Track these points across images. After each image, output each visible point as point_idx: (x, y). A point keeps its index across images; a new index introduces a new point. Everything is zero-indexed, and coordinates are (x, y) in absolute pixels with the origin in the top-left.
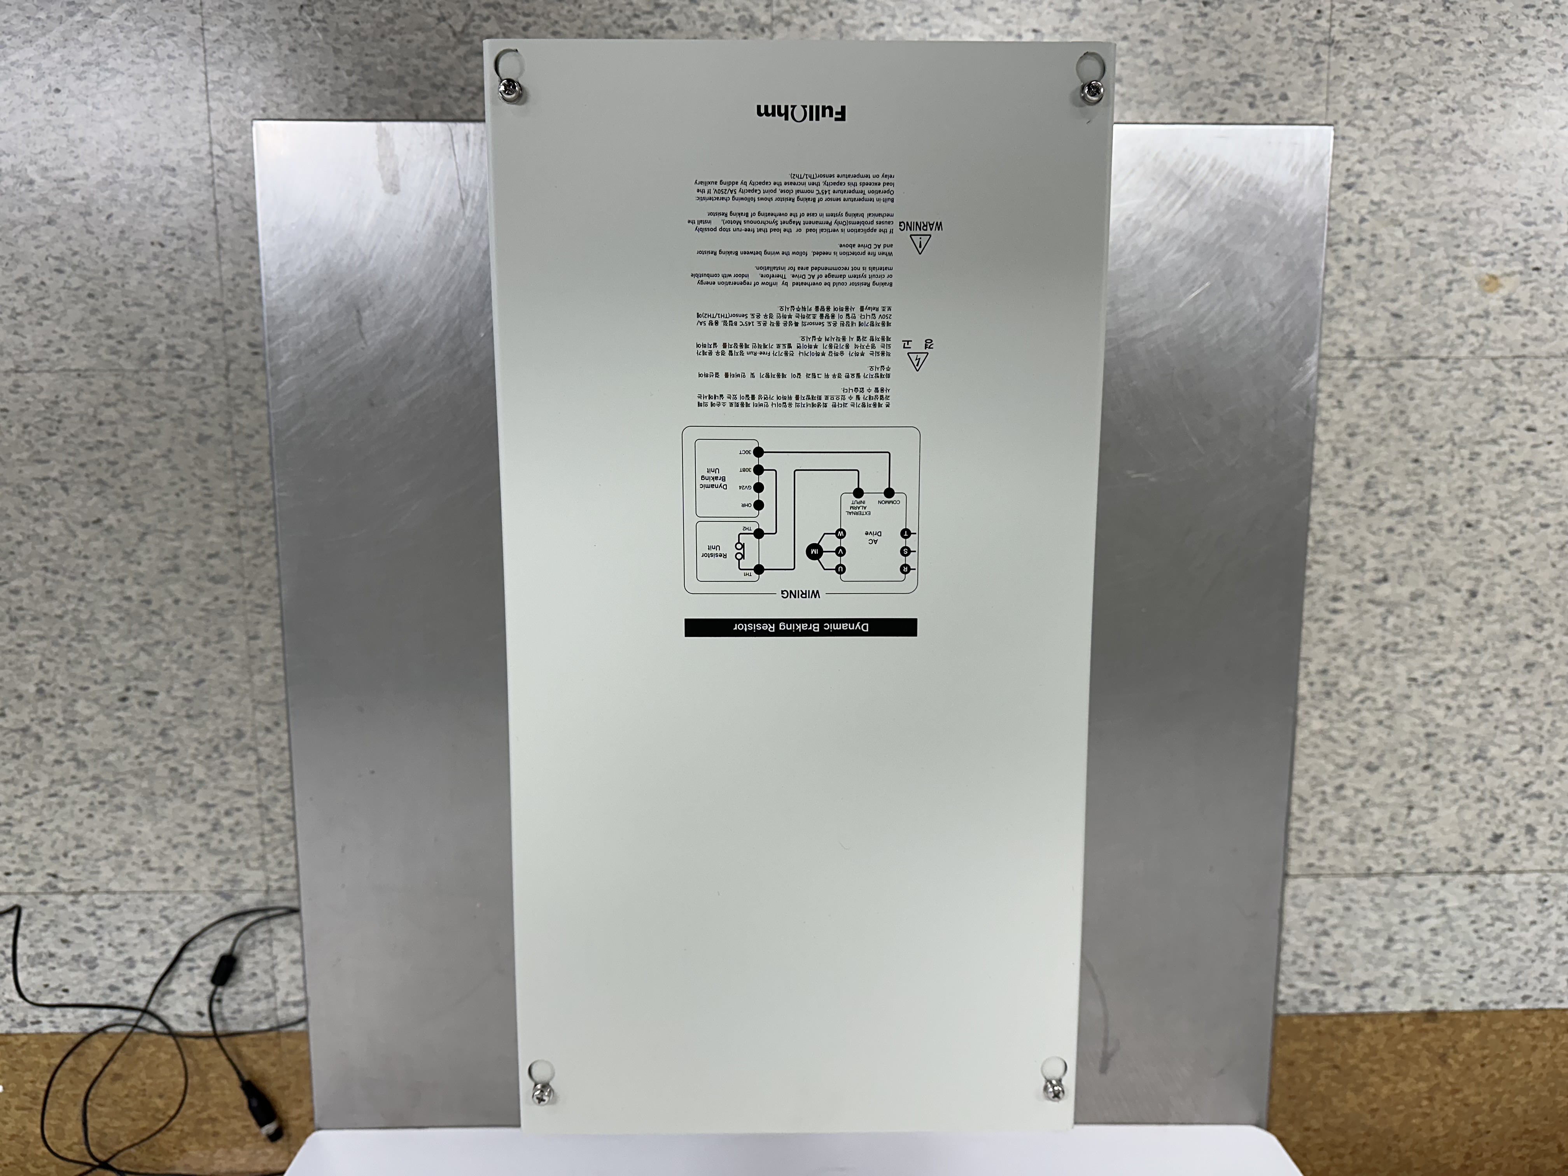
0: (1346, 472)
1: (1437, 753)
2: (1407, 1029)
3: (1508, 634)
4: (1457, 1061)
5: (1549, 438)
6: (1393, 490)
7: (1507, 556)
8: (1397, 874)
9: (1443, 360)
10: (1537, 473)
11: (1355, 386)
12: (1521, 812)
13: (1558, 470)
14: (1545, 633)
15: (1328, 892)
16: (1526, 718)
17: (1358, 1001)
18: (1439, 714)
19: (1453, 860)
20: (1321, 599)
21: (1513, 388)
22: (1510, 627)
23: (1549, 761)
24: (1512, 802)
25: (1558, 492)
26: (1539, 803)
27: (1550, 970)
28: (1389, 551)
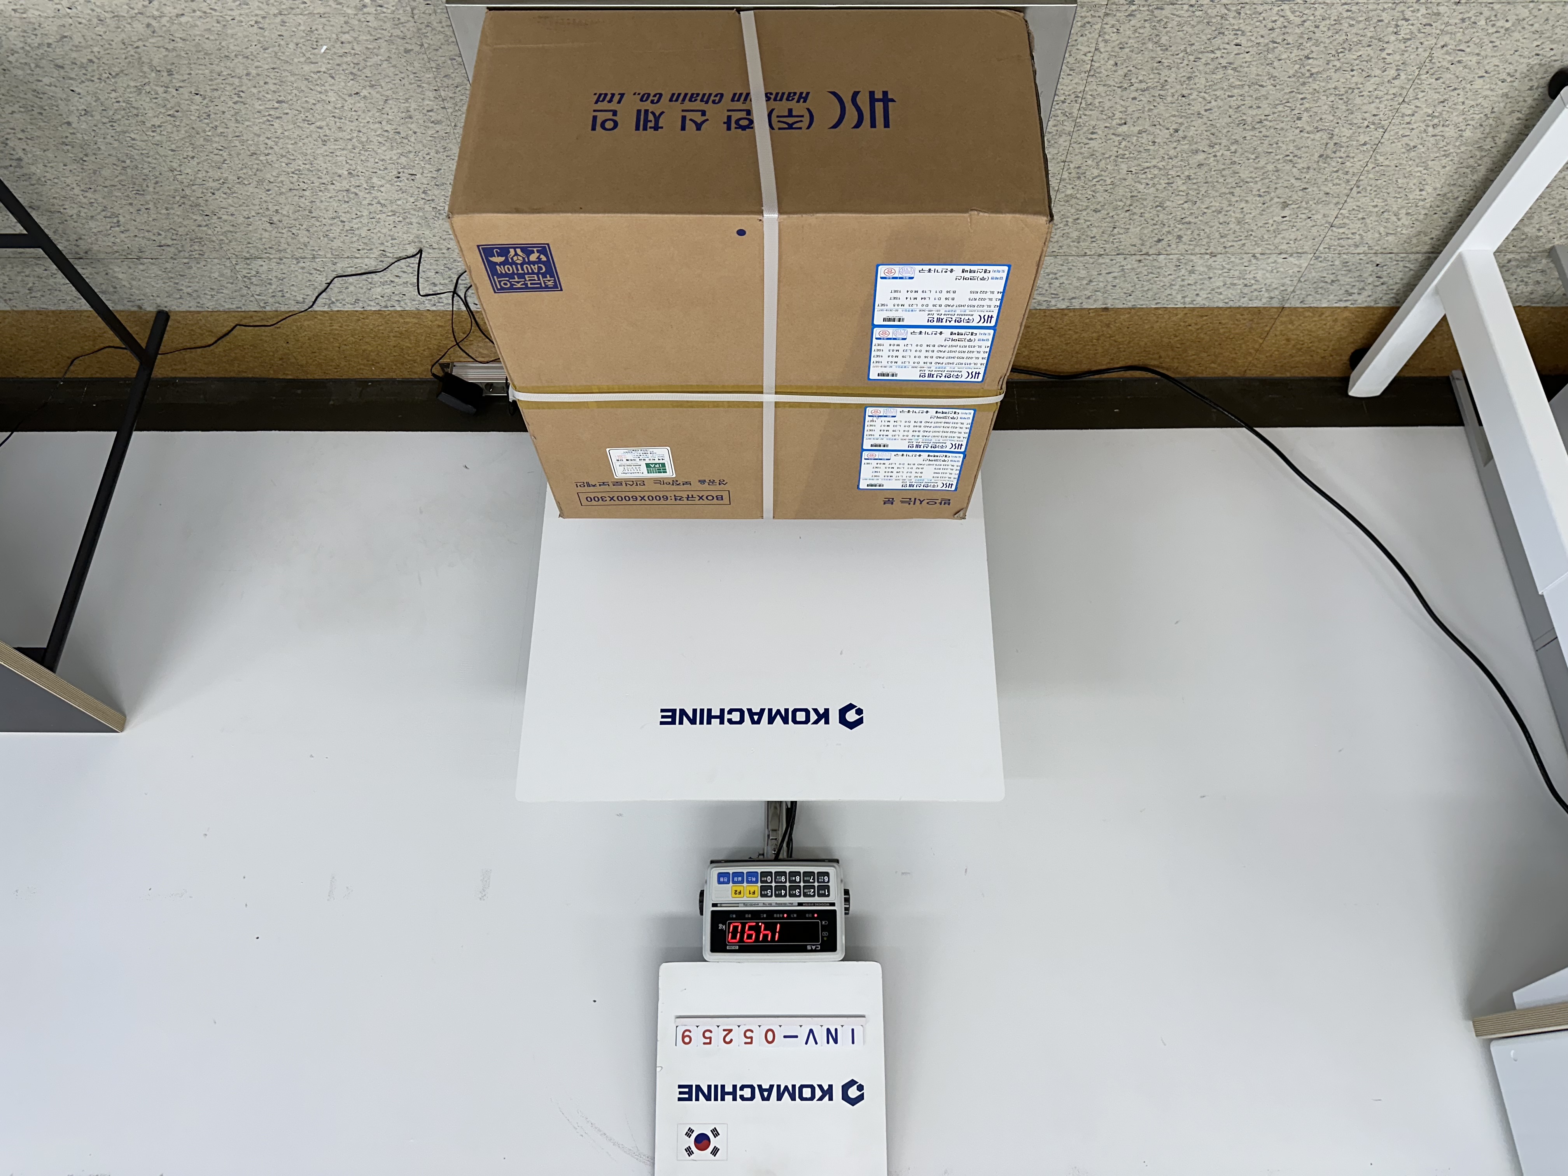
0: (1114, 68)
1: (1135, 205)
2: (1091, 315)
3: (1192, 150)
4: (1115, 326)
5: (1247, 50)
6: (1141, 78)
7: (1203, 112)
8: (1100, 255)
9: (1191, 6)
10: (1235, 69)
11: (1130, 20)
12: (1176, 230)
13: (1248, 67)
14: (1215, 150)
15: (1061, 263)
16: (1190, 189)
17: (1068, 304)
18: (1141, 187)
19: (1133, 250)
20: (1084, 133)
21: (1232, 21)
22: (1194, 147)
23: (1199, 208)
24: (1172, 225)
25: (1245, 79)
26: (1188, 226)
27: (1174, 293)
28: (1130, 110)
